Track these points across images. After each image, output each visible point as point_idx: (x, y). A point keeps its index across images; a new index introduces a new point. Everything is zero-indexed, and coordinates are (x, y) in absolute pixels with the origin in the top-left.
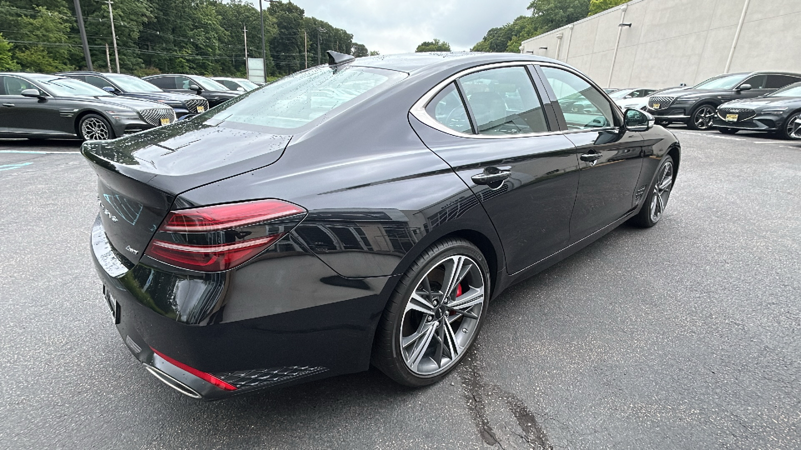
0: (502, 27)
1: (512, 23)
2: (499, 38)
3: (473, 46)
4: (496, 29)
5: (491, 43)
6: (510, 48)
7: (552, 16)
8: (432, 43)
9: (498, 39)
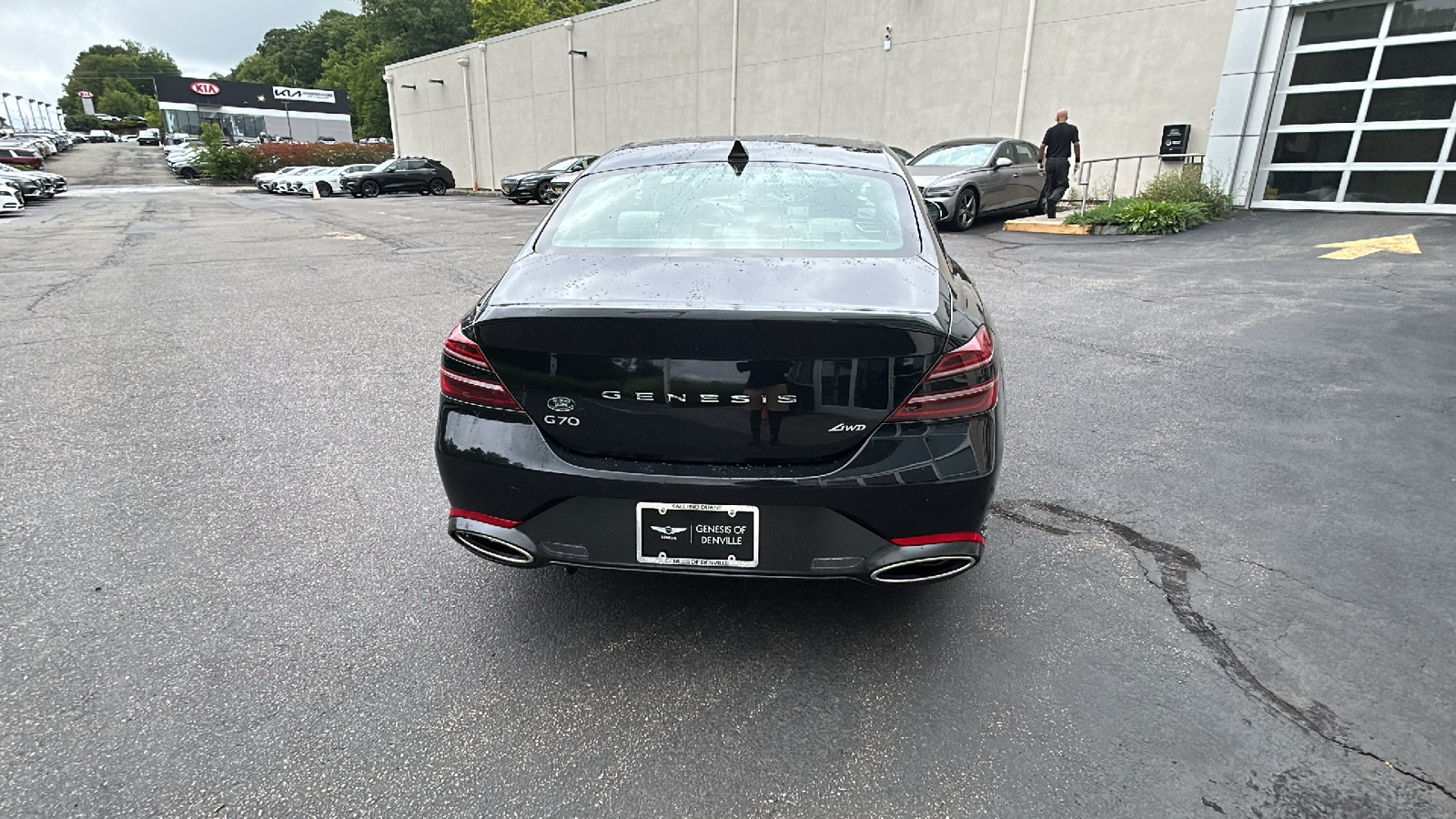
0: (296, 28)
1: (317, 23)
2: (298, 52)
3: (238, 64)
4: (283, 32)
5: (281, 60)
6: (330, 74)
7: (404, 18)
8: (119, 50)
9: (295, 54)
